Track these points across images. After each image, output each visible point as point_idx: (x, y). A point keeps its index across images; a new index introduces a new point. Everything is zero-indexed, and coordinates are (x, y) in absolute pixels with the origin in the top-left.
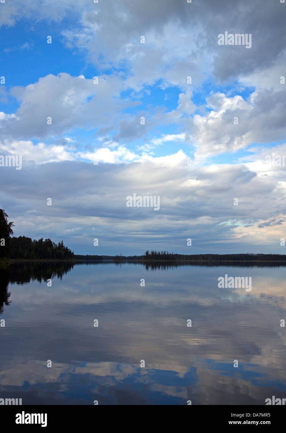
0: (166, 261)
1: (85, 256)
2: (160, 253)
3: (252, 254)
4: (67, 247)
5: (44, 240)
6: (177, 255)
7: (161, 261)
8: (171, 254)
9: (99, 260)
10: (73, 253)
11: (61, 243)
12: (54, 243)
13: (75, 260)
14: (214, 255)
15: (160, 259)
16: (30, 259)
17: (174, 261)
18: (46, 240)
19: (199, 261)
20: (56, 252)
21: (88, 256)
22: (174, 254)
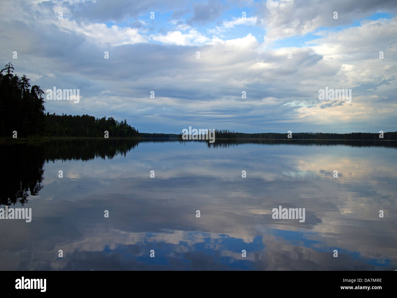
0: (227, 139)
1: (152, 134)
2: (221, 132)
3: (312, 133)
4: (130, 125)
5: (107, 119)
6: (237, 133)
7: (222, 139)
8: (232, 133)
9: (166, 138)
10: (138, 131)
11: (124, 122)
12: (117, 121)
13: (140, 138)
14: (275, 133)
15: (222, 138)
16: (92, 136)
17: (234, 139)
18: (109, 118)
19: (259, 139)
20: (118, 130)
21: (155, 134)
22: (235, 132)
